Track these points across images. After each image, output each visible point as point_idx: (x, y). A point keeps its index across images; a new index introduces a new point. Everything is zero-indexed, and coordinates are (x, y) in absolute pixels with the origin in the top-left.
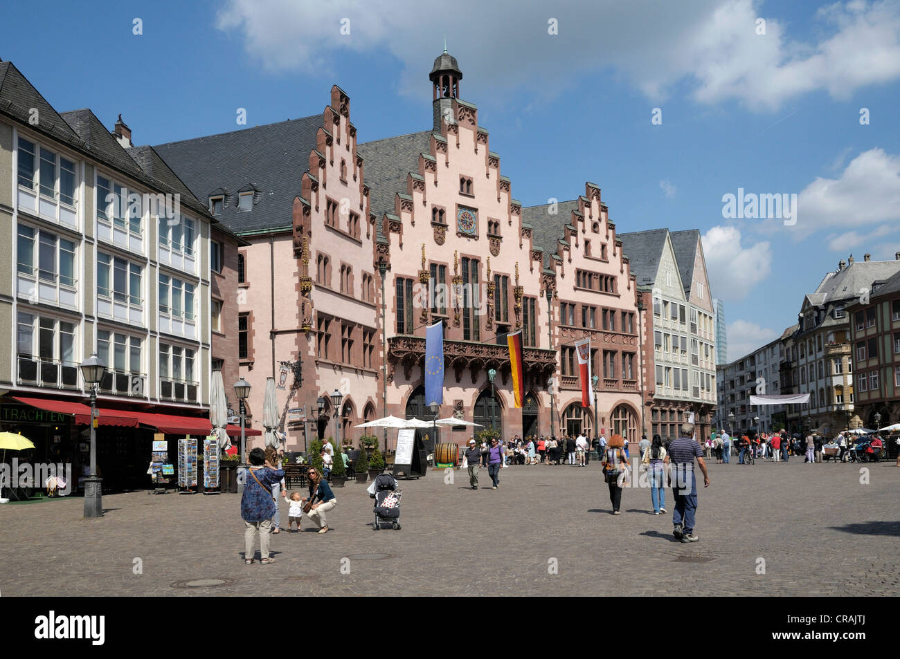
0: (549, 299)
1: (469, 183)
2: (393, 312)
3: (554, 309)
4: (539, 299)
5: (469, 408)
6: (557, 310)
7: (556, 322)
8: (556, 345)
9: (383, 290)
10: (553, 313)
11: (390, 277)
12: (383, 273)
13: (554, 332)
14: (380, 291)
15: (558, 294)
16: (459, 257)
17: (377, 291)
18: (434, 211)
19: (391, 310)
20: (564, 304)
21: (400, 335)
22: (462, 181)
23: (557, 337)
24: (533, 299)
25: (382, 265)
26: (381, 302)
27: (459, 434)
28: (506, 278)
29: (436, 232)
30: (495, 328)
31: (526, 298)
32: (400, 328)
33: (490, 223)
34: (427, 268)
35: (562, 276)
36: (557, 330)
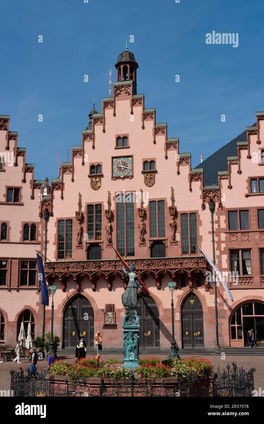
0: (212, 210)
1: (125, 138)
2: (54, 244)
3: (219, 218)
4: (201, 212)
5: (120, 311)
6: (223, 218)
7: (223, 229)
8: (222, 249)
9: (46, 231)
10: (218, 222)
11: (52, 221)
12: (47, 220)
13: (219, 239)
14: (44, 232)
15: (223, 205)
16: (113, 195)
17: (42, 232)
18: (92, 167)
19: (52, 244)
20: (231, 212)
21: (60, 260)
22: (118, 138)
23: (223, 242)
24: (194, 214)
25: (46, 214)
26: (44, 240)
27: (109, 332)
28: (162, 202)
29: (92, 182)
30: (148, 244)
31: (184, 214)
32: (60, 255)
33: (145, 163)
34: (84, 209)
35: (230, 187)
36: (223, 236)
